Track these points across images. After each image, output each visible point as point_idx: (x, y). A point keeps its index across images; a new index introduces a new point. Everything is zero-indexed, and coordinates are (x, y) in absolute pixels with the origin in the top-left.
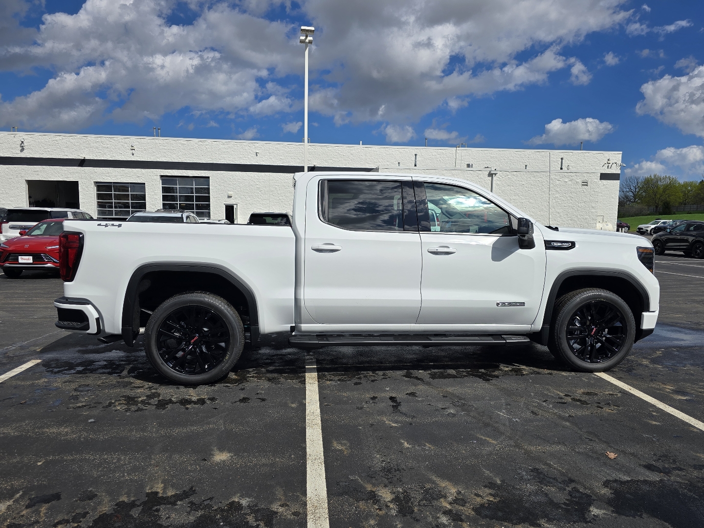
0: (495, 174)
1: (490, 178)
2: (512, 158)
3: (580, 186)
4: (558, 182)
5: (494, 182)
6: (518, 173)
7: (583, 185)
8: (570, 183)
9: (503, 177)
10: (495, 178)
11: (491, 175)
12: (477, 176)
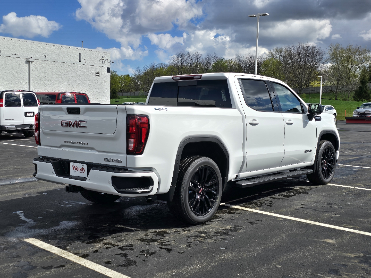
0: (32, 62)
1: (27, 65)
2: (33, 49)
3: (95, 76)
4: (79, 72)
5: (31, 69)
6: (50, 62)
7: (96, 75)
8: (87, 73)
9: (38, 64)
10: (32, 65)
11: (28, 62)
12: (17, 62)
